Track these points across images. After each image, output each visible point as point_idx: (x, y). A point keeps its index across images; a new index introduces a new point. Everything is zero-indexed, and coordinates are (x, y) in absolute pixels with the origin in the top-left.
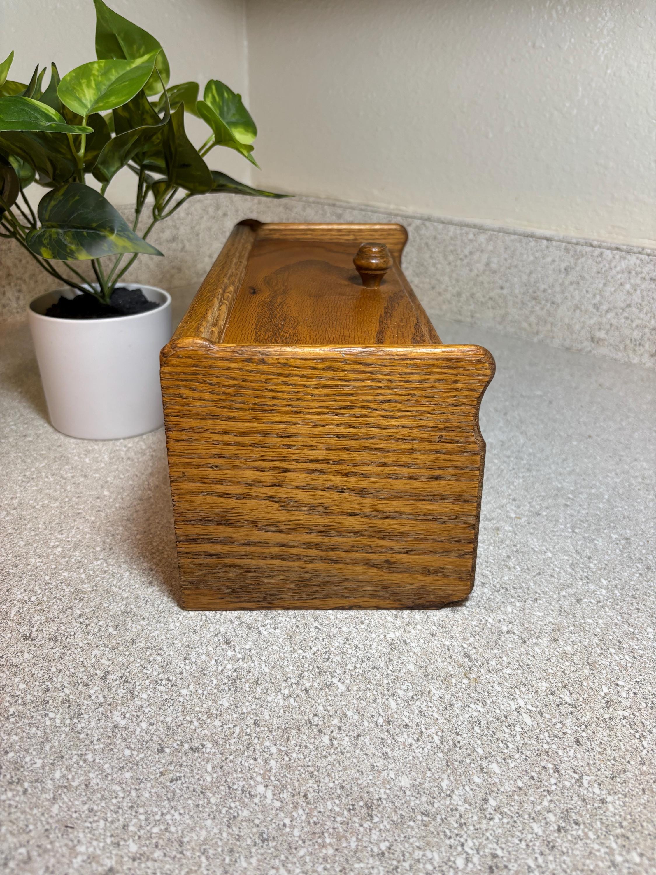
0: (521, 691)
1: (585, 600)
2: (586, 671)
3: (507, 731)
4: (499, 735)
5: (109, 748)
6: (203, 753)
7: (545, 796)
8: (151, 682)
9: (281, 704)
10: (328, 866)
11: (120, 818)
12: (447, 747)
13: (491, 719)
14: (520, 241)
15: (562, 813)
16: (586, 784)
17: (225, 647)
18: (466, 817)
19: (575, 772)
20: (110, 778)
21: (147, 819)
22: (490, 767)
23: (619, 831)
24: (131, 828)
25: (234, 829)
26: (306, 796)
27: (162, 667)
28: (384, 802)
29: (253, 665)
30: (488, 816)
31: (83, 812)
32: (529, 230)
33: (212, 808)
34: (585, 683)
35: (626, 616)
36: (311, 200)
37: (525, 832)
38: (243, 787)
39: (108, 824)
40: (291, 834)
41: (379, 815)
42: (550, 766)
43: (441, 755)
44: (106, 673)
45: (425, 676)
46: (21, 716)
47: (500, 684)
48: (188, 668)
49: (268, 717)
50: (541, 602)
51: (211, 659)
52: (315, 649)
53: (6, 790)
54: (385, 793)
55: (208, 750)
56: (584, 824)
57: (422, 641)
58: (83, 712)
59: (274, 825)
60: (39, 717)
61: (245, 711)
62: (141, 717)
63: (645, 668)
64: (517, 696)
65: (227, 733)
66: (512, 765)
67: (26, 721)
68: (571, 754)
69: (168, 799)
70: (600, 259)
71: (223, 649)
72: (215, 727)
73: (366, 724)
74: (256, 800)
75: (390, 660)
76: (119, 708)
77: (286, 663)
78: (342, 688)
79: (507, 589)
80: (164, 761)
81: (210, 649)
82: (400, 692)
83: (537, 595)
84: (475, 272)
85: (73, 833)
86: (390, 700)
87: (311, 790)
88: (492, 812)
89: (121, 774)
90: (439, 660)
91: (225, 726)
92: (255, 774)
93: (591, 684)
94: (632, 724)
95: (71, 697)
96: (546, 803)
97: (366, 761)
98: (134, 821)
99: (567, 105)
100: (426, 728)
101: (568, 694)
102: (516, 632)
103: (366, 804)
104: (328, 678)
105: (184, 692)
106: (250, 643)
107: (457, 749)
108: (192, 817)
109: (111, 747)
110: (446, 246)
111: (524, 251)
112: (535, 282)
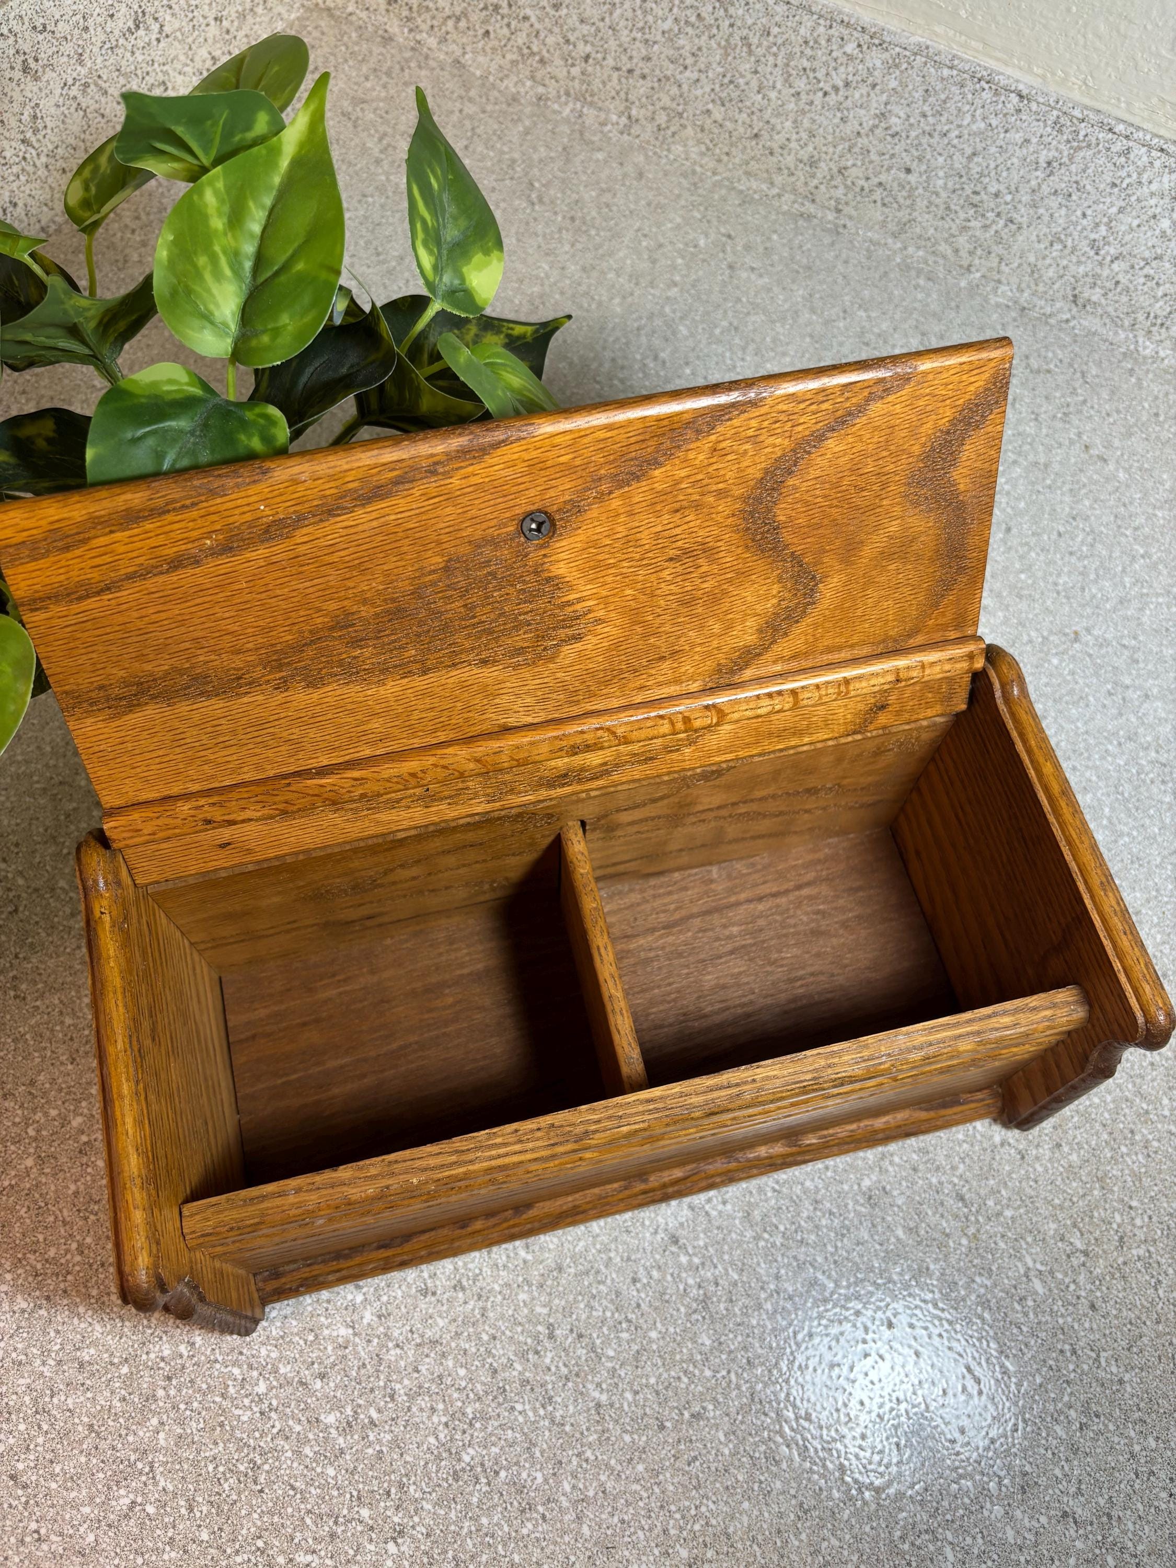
0: (1027, 1243)
2: (1095, 1192)
3: (1020, 1308)
4: (1011, 1316)
5: (604, 1438)
6: (708, 1419)
7: (1065, 1388)
8: (609, 1329)
10: (874, 1524)
11: (656, 1522)
13: (1000, 1294)
15: (1083, 1406)
16: (1103, 1364)
17: (674, 1249)
19: (1092, 1350)
20: (623, 1476)
21: (683, 1517)
23: (1137, 1415)
24: (672, 1532)
25: (773, 1506)
27: (612, 1302)
29: (717, 1271)
31: (616, 1526)
33: (742, 1487)
34: (1096, 1214)
35: (1138, 1081)
37: (1050, 1438)
38: (765, 1453)
39: (647, 1533)
42: (1067, 1347)
44: (551, 1327)
45: (919, 1243)
46: (484, 1417)
47: (1003, 1236)
51: (664, 1274)
52: (782, 1228)
55: (712, 1414)
56: (1104, 1414)
57: (904, 1183)
58: (552, 1393)
59: (810, 1492)
60: (506, 1414)
61: (732, 1347)
62: (620, 1385)
63: (1160, 1171)
64: (1024, 1252)
65: (724, 1384)
66: (1029, 1355)
67: (496, 1424)
68: (1087, 1324)
69: (695, 1487)
70: (1122, 160)
71: (673, 1253)
72: (707, 1379)
74: (784, 1466)
75: (874, 1226)
76: (590, 1378)
77: (755, 1260)
78: (829, 1284)
80: (671, 1440)
81: (657, 1257)
85: (617, 1553)
88: (1016, 1422)
89: (634, 1468)
90: (929, 1212)
91: (719, 1376)
93: (1102, 1213)
94: (1148, 1266)
95: (527, 1374)
96: (1066, 1398)
98: (672, 1522)
101: (1078, 1234)
102: (1013, 1144)
104: (809, 1274)
105: (653, 1335)
106: (702, 1235)
108: (726, 1503)
109: (606, 1435)
110: (790, 57)
111: (967, 107)
112: (981, 175)
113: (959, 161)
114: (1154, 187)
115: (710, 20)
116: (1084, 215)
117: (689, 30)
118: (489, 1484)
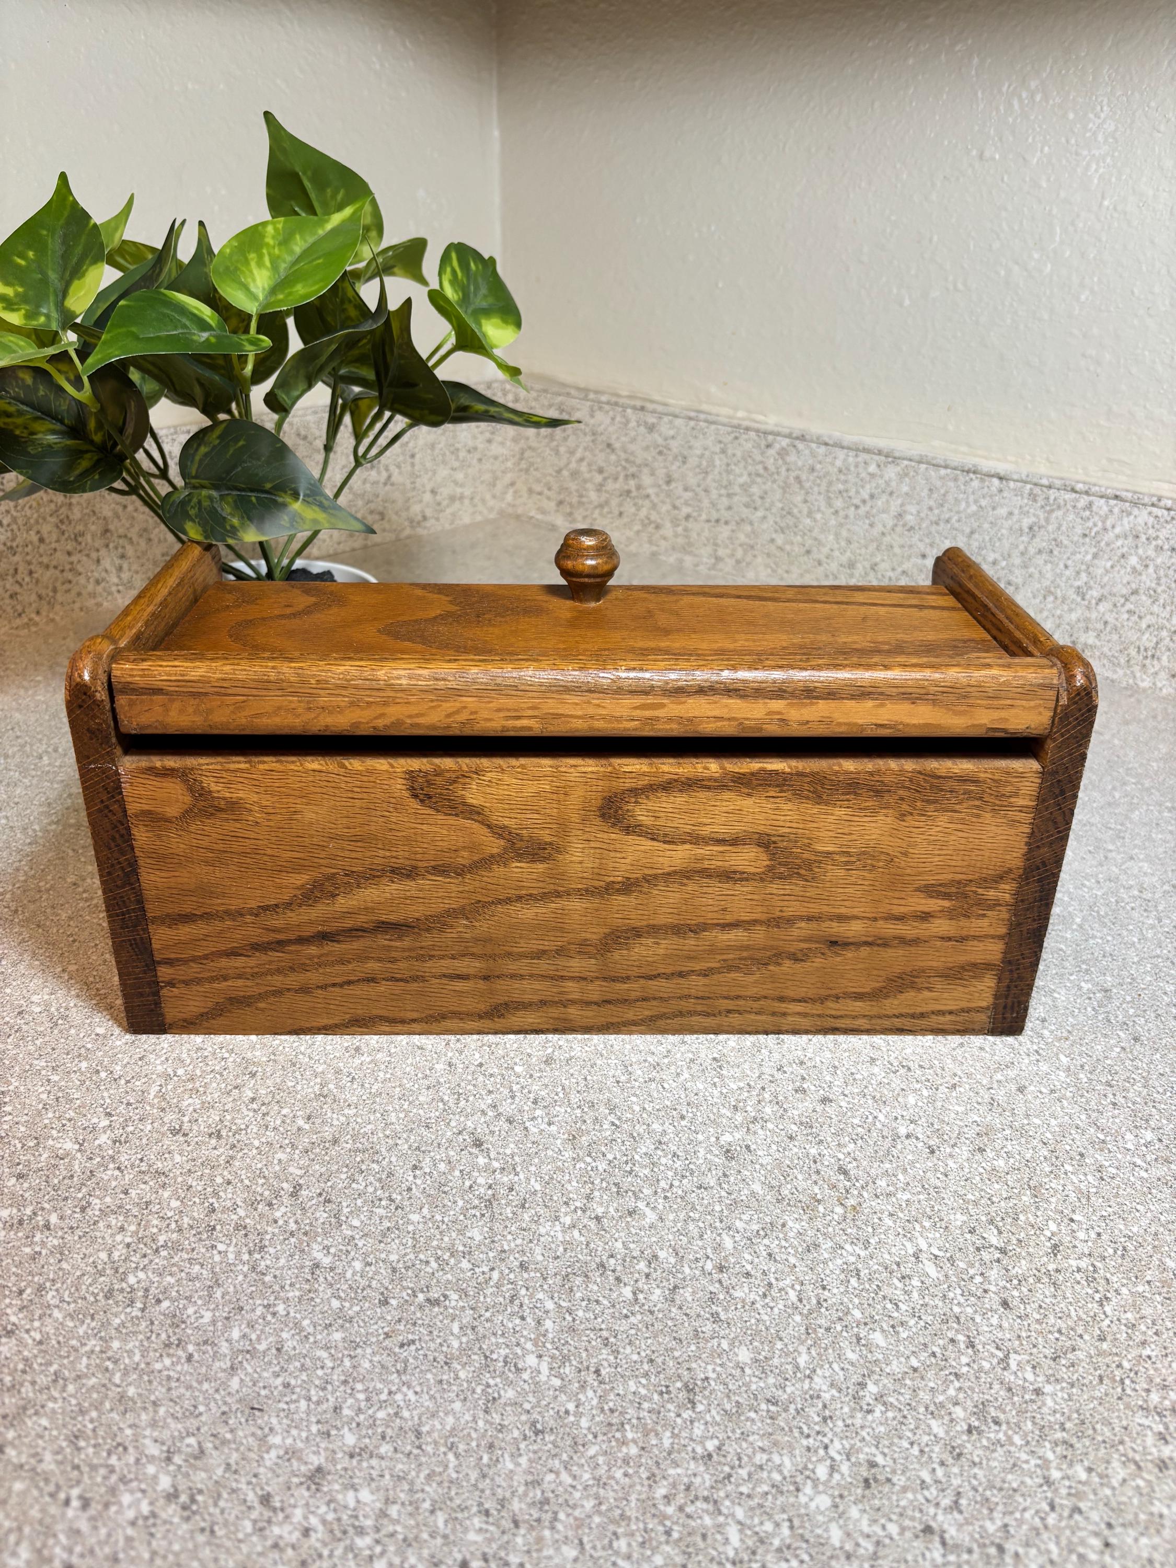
0: (923, 1227)
1: (1032, 1088)
2: (1024, 1198)
3: (900, 1285)
4: (886, 1291)
5: (308, 1297)
6: (446, 1308)
7: (952, 1382)
8: (365, 1202)
9: (561, 1239)
10: (631, 1471)
11: (329, 1396)
12: (808, 1307)
13: (876, 1267)
14: (956, 479)
15: (976, 1406)
16: (1013, 1366)
17: (474, 1150)
18: (833, 1407)
19: (998, 1348)
20: (312, 1339)
21: (368, 1399)
22: (871, 1337)
23: (1059, 1435)
24: (346, 1412)
25: (494, 1415)
26: (597, 1372)
27: (380, 1180)
28: (713, 1383)
29: (516, 1178)
30: (865, 1407)
31: (276, 1388)
32: (970, 461)
33: (461, 1385)
34: (1022, 1217)
35: (1094, 1115)
36: (604, 398)
37: (919, 1432)
38: (506, 1357)
39: (312, 1406)
40: (577, 1424)
41: (705, 1402)
42: (961, 1338)
43: (798, 1318)
44: (297, 1188)
45: (778, 1201)
46: (176, 1247)
47: (891, 1215)
48: (419, 1182)
49: (540, 1258)
50: (962, 1090)
51: (452, 1169)
52: (610, 1156)
53: (161, 1356)
54: (714, 1370)
55: (453, 1303)
56: (1008, 1423)
57: (774, 1147)
58: (267, 1243)
59: (551, 1412)
60: (203, 1250)
61: (506, 1248)
62: (353, 1253)
63: (1117, 1195)
64: (917, 1234)
65: (481, 1279)
66: (904, 1335)
67: (186, 1256)
68: (995, 1321)
69: (398, 1371)
70: (1087, 513)
71: (471, 1154)
72: (462, 1270)
73: (687, 1270)
74: (526, 1376)
75: (725, 1175)
76: (319, 1239)
77: (567, 1177)
78: (651, 1217)
79: (909, 1069)
80: (389, 1318)
81: (452, 1153)
82: (739, 1225)
83: (957, 1078)
84: (879, 528)
85: (262, 1417)
86: (724, 1236)
87: (605, 1364)
88: (871, 1402)
89: (328, 1334)
90: (800, 1177)
91: (477, 1270)
92: (523, 1340)
93: (1032, 1219)
94: (1090, 1280)
95: (248, 1221)
96: (951, 1392)
97: (686, 1324)
98: (350, 1401)
99: (1036, 256)
100: (777, 1279)
101: (996, 1232)
102: (920, 1136)
103: (686, 1386)
104: (630, 1201)
105: (415, 1217)
106: (512, 1146)
107: (823, 1310)
108: (432, 1397)
109: (311, 1295)
110: (830, 483)
111: (961, 496)
112: (980, 548)
114: (1118, 530)
115: (772, 468)
116: (1066, 567)
117: (759, 480)
118: (143, 1310)
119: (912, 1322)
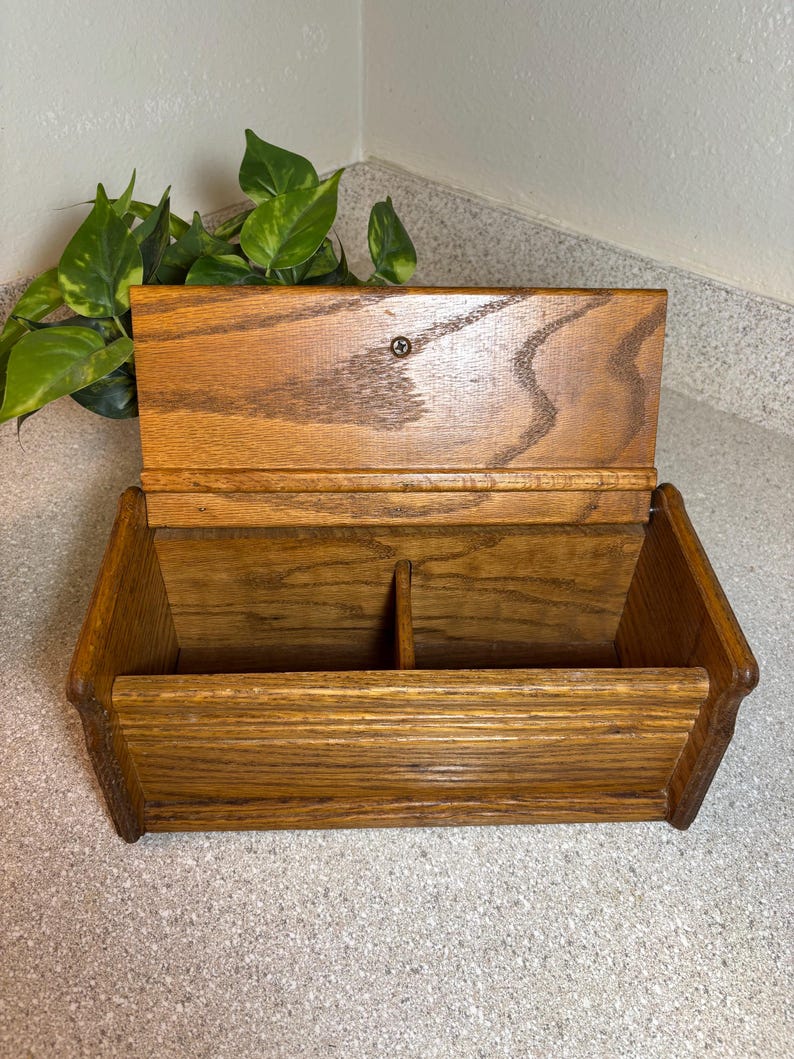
0: (679, 910)
1: (738, 803)
2: (735, 888)
3: (668, 952)
4: (660, 956)
5: (346, 969)
6: (423, 975)
7: (697, 1016)
8: (367, 900)
9: (479, 923)
11: (369, 1037)
13: (654, 940)
15: (710, 1031)
16: (729, 1005)
17: (422, 859)
18: (635, 1035)
19: (721, 993)
20: (353, 999)
21: (390, 1038)
22: (654, 988)
23: (752, 1048)
24: (379, 1046)
25: (458, 1046)
26: (509, 1016)
27: (372, 883)
28: (571, 1022)
29: (449, 880)
30: (652, 1034)
31: (340, 1032)
33: (438, 1027)
34: (733, 902)
35: (774, 823)
36: (440, 189)
37: (680, 1048)
38: (460, 1008)
39: (361, 1043)
40: (502, 1050)
41: (568, 1034)
42: (701, 987)
43: (613, 977)
44: (327, 890)
45: (598, 893)
46: (267, 936)
47: (661, 902)
48: (394, 884)
49: (469, 938)
51: (412, 873)
52: (500, 862)
53: (274, 1012)
54: (571, 1013)
55: (426, 972)
56: (726, 1041)
57: (592, 852)
58: (317, 932)
59: (488, 1044)
60: (283, 938)
61: (450, 931)
62: (366, 938)
63: (785, 884)
64: (676, 916)
65: (439, 954)
66: (671, 986)
67: (274, 943)
68: (719, 975)
69: (403, 1019)
71: (421, 862)
72: (428, 948)
73: (551, 944)
74: (471, 1020)
75: (566, 875)
76: (346, 928)
77: (478, 878)
78: (528, 905)
80: (392, 983)
81: (410, 862)
82: (577, 911)
85: (336, 1051)
86: (570, 919)
87: (513, 1011)
88: (655, 1031)
89: (362, 995)
90: (608, 875)
91: (436, 947)
92: (467, 996)
93: (739, 903)
94: (770, 944)
95: (303, 916)
96: (697, 1023)
97: (554, 983)
98: (381, 1039)
100: (601, 950)
101: (719, 913)
102: (675, 843)
103: (557, 1024)
104: (514, 895)
105: (396, 910)
106: (444, 855)
107: (627, 971)
108: (424, 1036)
109: (348, 968)
110: (604, 276)
111: (697, 300)
112: (707, 336)
113: (694, 329)
115: (563, 259)
116: (766, 358)
117: (552, 265)
118: (258, 981)
119: (675, 978)
